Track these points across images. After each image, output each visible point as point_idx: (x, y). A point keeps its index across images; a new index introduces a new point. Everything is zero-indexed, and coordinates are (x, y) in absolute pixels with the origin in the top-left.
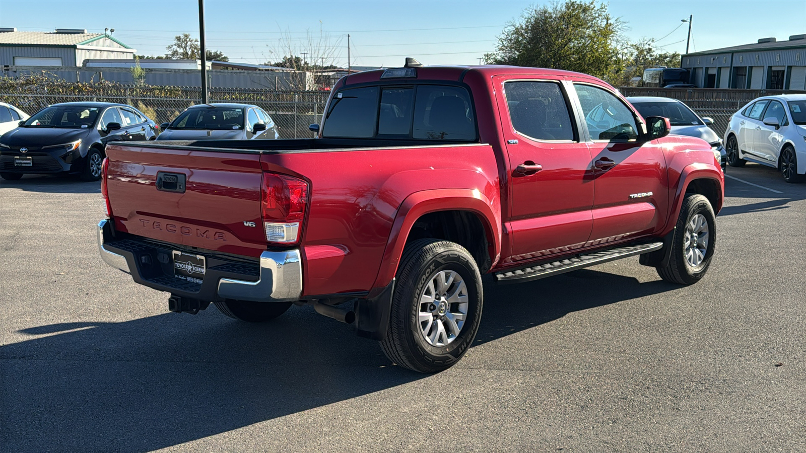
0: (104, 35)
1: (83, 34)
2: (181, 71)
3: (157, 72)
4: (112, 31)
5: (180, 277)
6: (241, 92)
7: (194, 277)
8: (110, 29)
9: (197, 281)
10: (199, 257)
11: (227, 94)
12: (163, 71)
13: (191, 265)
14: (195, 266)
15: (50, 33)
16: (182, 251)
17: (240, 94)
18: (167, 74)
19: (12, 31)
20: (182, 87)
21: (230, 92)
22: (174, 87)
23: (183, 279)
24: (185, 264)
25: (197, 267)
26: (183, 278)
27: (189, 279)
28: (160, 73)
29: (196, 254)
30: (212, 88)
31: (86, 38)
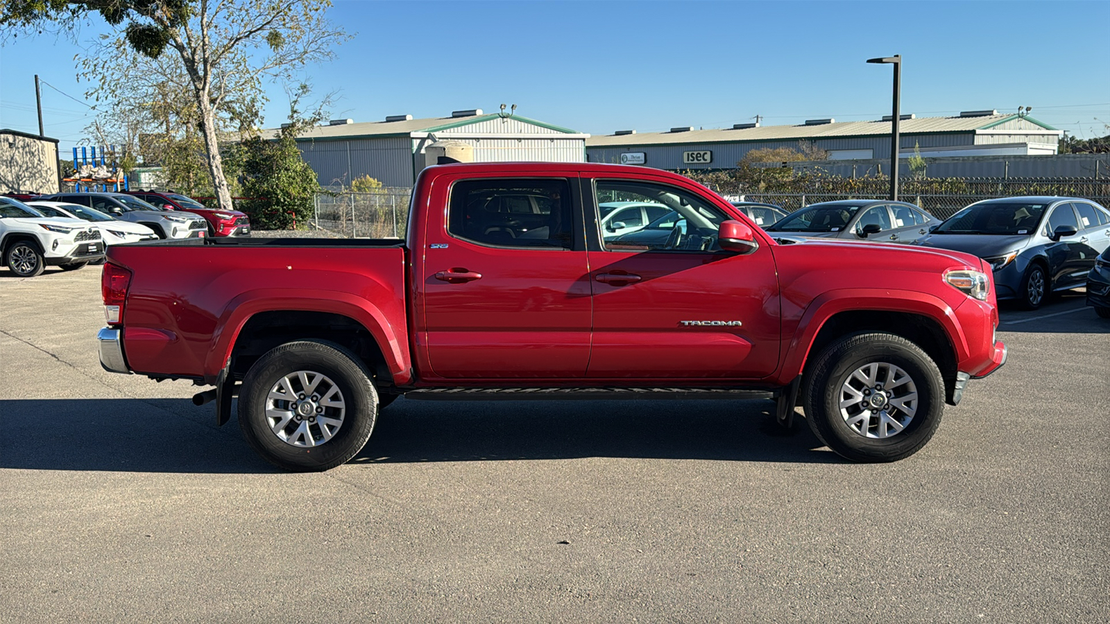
0: (1017, 116)
1: (991, 116)
2: (971, 159)
3: (942, 162)
4: (1028, 109)
6: (1041, 182)
8: (1025, 108)
11: (1022, 186)
12: (948, 160)
15: (952, 118)
17: (1041, 186)
18: (954, 164)
19: (909, 119)
20: (966, 179)
21: (1027, 183)
22: (957, 179)
28: (945, 162)
30: (1008, 178)
31: (993, 120)
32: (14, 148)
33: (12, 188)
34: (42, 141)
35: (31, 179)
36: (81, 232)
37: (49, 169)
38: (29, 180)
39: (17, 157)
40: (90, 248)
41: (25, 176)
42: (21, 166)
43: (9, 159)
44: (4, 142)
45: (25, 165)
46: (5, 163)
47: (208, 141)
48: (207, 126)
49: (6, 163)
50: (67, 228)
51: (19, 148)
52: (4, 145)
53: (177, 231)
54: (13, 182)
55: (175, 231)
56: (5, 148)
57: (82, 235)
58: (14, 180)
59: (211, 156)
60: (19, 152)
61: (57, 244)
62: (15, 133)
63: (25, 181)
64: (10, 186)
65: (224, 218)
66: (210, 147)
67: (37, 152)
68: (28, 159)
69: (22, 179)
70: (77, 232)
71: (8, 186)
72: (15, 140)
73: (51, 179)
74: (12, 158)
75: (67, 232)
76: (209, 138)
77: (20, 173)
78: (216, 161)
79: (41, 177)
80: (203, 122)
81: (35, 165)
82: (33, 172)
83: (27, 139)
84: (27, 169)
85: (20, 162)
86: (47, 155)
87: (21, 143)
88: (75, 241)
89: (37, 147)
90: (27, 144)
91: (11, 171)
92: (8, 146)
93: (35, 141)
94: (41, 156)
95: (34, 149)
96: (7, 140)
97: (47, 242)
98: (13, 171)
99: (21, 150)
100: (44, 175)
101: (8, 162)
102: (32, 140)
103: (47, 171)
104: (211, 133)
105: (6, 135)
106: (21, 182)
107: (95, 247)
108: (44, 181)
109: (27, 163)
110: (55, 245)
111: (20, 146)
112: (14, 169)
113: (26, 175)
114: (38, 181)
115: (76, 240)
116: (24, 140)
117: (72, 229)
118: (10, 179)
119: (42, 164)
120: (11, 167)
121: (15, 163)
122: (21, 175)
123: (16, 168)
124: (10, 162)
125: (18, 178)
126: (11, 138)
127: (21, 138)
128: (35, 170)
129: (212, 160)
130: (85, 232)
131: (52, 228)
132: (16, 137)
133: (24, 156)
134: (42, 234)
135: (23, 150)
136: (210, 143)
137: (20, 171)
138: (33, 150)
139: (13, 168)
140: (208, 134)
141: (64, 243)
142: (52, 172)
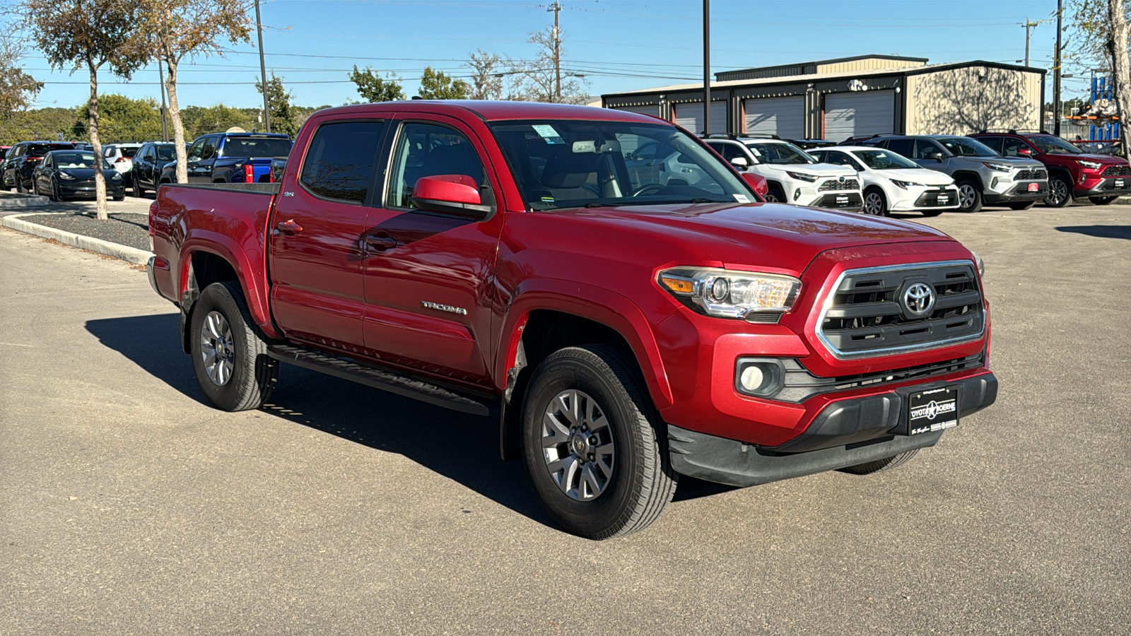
32: (986, 82)
33: (977, 129)
34: (1024, 73)
35: (1003, 118)
36: (830, 181)
37: (1030, 105)
38: (1000, 119)
39: (988, 93)
40: (838, 199)
41: (995, 115)
42: (991, 103)
43: (978, 95)
44: (973, 75)
45: (998, 102)
46: (971, 100)
47: (1117, 65)
48: (1117, 46)
49: (973, 100)
50: (813, 176)
51: (991, 82)
52: (973, 80)
53: (997, 182)
54: (979, 122)
55: (996, 181)
56: (973, 83)
57: (832, 185)
58: (981, 119)
59: (1118, 84)
60: (991, 86)
61: (800, 193)
62: (988, 65)
63: (994, 121)
64: (975, 126)
65: (1089, 167)
66: (1118, 73)
67: (1015, 85)
68: (1002, 94)
69: (991, 118)
70: (823, 180)
71: (971, 126)
72: (987, 73)
73: (1030, 117)
74: (981, 94)
75: (812, 181)
76: (1118, 61)
77: (989, 112)
78: (1123, 92)
79: (1017, 115)
80: (1113, 40)
81: (1011, 100)
82: (1007, 109)
83: (1003, 71)
84: (998, 107)
85: (991, 99)
86: (1028, 89)
87: (995, 76)
88: (819, 191)
89: (1016, 79)
90: (1004, 76)
91: (978, 109)
92: (977, 79)
93: (1013, 73)
94: (1020, 90)
95: (1012, 81)
96: (978, 73)
97: (790, 191)
98: (981, 109)
99: (994, 85)
100: (1021, 112)
101: (976, 99)
102: (1010, 71)
103: (1025, 107)
104: (1121, 55)
105: (976, 68)
106: (989, 122)
107: (847, 198)
108: (1021, 120)
109: (1000, 99)
110: (797, 194)
111: (993, 80)
112: (983, 106)
113: (997, 114)
114: (1012, 120)
115: (821, 189)
116: (999, 73)
117: (819, 177)
118: (975, 118)
119: (1020, 100)
120: (978, 104)
121: (984, 100)
122: (990, 114)
123: (985, 106)
124: (978, 99)
125: (987, 117)
126: (982, 71)
127: (996, 70)
128: (1010, 107)
129: (1119, 90)
130: (836, 181)
131: (797, 175)
132: (990, 69)
133: (998, 91)
134: (787, 182)
135: (997, 83)
136: (1118, 69)
137: (989, 109)
138: (1011, 84)
139: (981, 105)
140: (1118, 56)
141: (807, 193)
142: (1032, 109)
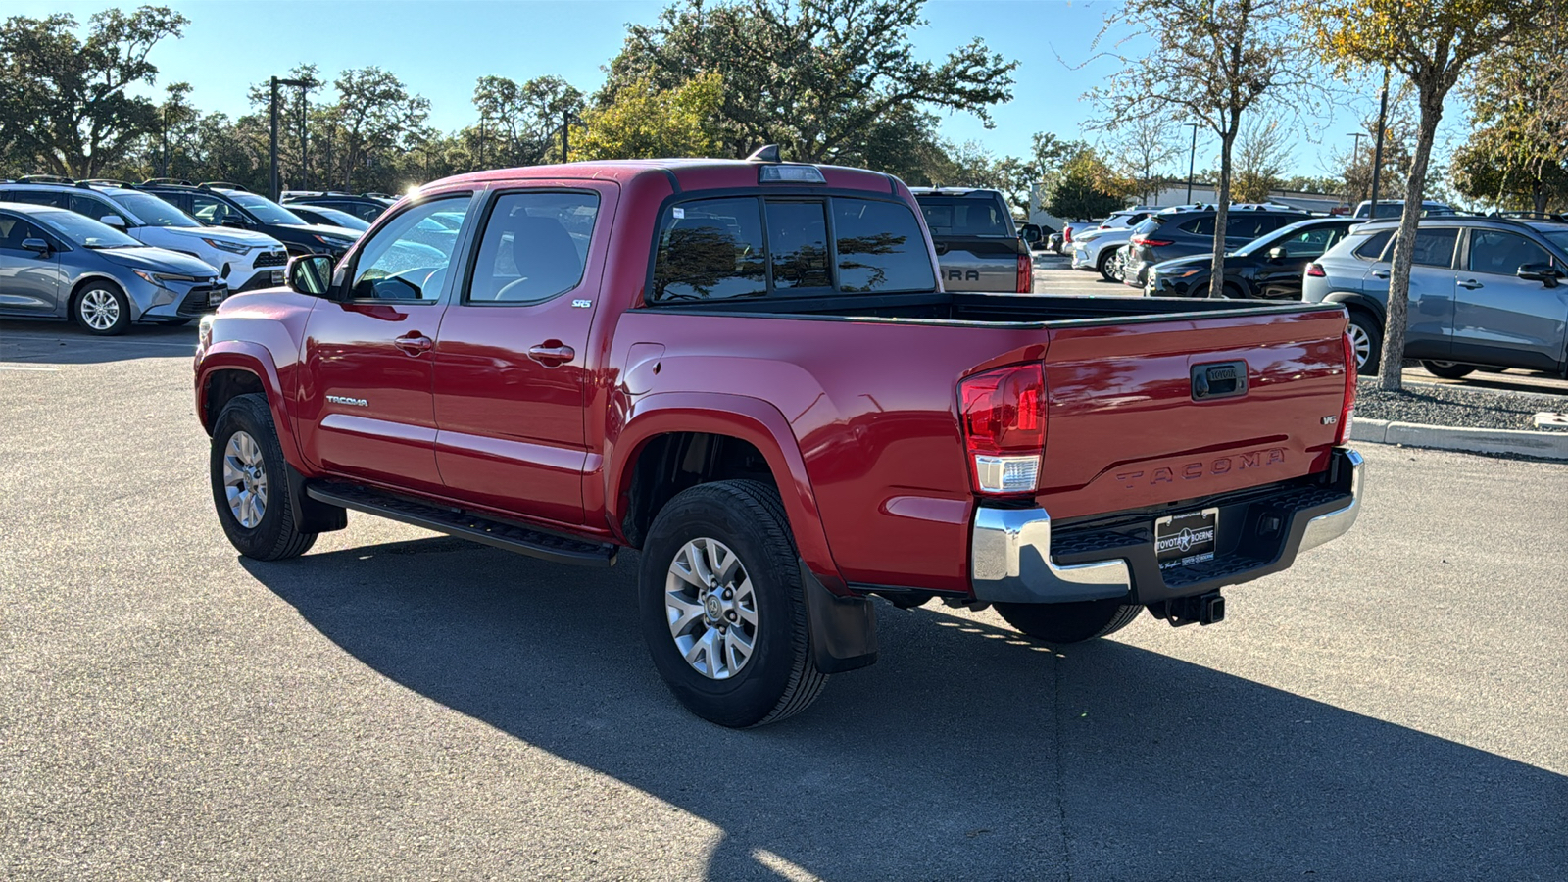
5: (1167, 565)
7: (1195, 554)
9: (1202, 558)
10: (1206, 512)
13: (1188, 534)
14: (1194, 533)
16: (1173, 514)
23: (1174, 567)
24: (1177, 536)
25: (1198, 532)
26: (1174, 565)
27: (1186, 561)
29: (1201, 509)
